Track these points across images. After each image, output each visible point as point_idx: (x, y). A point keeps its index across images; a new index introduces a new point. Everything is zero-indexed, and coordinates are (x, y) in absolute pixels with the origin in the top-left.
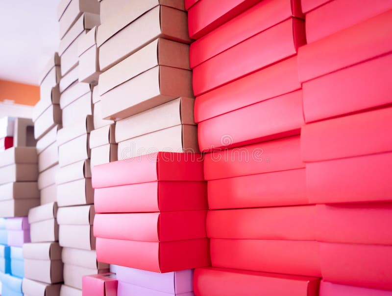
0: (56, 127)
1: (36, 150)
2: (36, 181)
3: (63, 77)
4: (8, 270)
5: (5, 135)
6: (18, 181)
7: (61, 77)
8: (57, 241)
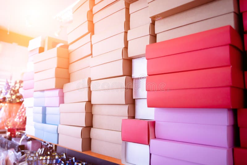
0: (89, 34)
1: (68, 51)
2: (68, 69)
3: (95, 5)
4: (44, 121)
5: (40, 46)
6: (58, 67)
7: (94, 5)
8: (90, 101)
